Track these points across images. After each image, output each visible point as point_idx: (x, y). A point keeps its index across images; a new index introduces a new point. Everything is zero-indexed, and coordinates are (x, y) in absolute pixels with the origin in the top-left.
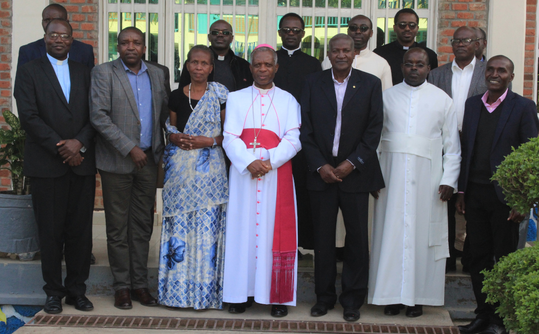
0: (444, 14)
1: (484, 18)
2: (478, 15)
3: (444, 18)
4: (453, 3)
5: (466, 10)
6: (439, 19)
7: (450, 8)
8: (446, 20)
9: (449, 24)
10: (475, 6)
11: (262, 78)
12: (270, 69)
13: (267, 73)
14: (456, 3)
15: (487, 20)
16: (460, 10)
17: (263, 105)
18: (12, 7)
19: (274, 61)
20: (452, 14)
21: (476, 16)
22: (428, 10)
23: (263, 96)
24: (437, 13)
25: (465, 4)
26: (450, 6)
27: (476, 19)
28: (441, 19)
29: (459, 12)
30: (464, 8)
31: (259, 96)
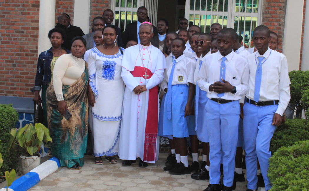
0: (265, 15)
1: (283, 18)
2: (281, 16)
3: (265, 17)
4: (269, 11)
5: (275, 14)
6: (262, 18)
7: (268, 13)
8: (266, 18)
9: (267, 20)
10: (279, 12)
11: (144, 40)
12: (149, 35)
13: (147, 38)
14: (271, 11)
15: (284, 19)
16: (272, 14)
17: (144, 54)
18: (74, 8)
19: (151, 31)
20: (269, 15)
21: (280, 17)
22: (258, 13)
23: (144, 50)
24: (262, 15)
25: (275, 11)
26: (268, 12)
27: (279, 18)
28: (263, 17)
29: (272, 15)
30: (274, 13)
31: (143, 49)
